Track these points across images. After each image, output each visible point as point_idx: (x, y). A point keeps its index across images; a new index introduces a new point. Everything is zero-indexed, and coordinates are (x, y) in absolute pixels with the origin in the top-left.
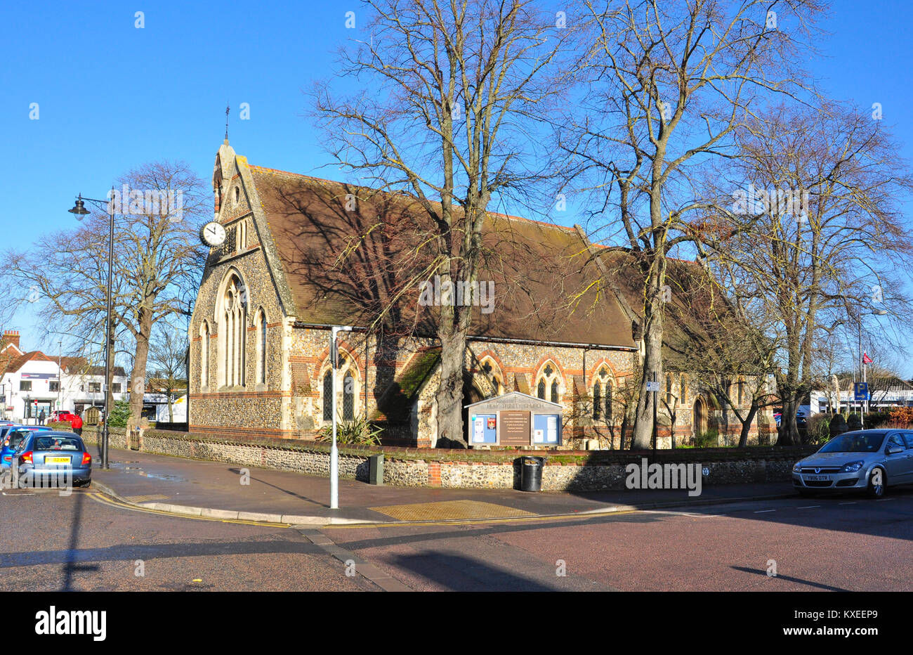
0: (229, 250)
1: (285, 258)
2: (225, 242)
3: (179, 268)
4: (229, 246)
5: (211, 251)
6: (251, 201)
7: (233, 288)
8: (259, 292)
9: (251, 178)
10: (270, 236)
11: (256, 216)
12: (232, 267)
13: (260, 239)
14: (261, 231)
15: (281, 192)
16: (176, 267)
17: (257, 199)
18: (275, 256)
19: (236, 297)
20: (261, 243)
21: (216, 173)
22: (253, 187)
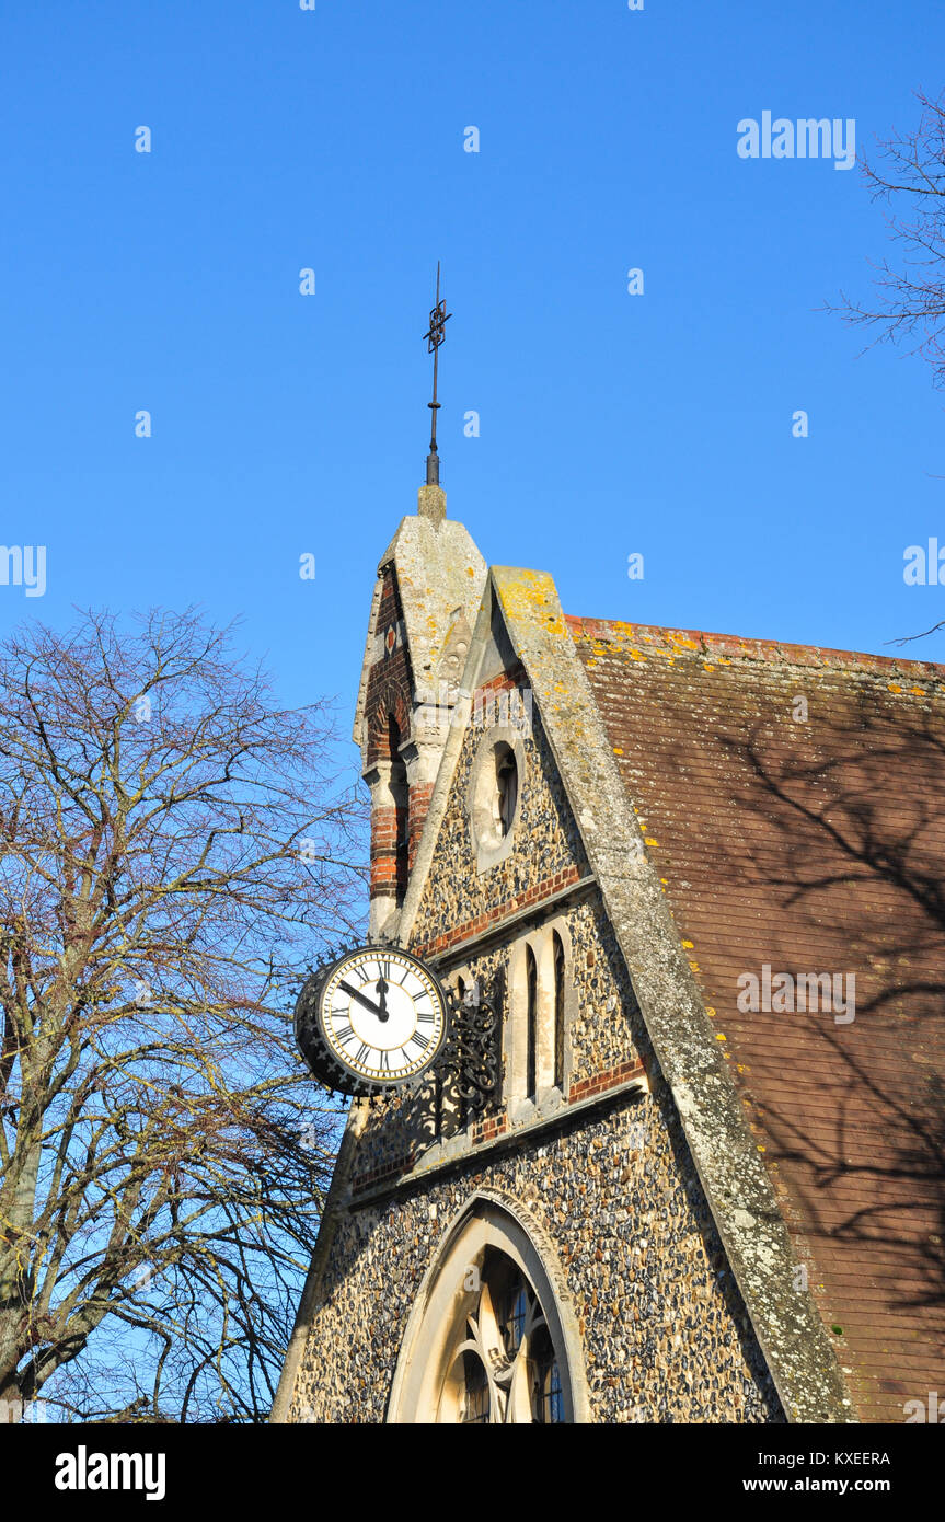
0: (463, 1103)
1: (796, 1144)
2: (440, 1063)
3: (162, 1225)
4: (465, 1082)
5: (361, 1116)
6: (585, 820)
7: (488, 1336)
8: (646, 1353)
9: (582, 692)
10: (697, 1016)
11: (615, 907)
12: (481, 1208)
13: (641, 1038)
14: (644, 990)
15: (753, 761)
16: (147, 1219)
17: (618, 806)
18: (735, 1132)
19: (506, 1387)
20: (650, 1059)
21: (379, 674)
22: (594, 739)
